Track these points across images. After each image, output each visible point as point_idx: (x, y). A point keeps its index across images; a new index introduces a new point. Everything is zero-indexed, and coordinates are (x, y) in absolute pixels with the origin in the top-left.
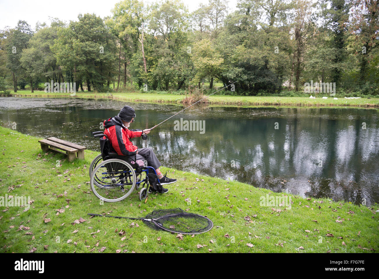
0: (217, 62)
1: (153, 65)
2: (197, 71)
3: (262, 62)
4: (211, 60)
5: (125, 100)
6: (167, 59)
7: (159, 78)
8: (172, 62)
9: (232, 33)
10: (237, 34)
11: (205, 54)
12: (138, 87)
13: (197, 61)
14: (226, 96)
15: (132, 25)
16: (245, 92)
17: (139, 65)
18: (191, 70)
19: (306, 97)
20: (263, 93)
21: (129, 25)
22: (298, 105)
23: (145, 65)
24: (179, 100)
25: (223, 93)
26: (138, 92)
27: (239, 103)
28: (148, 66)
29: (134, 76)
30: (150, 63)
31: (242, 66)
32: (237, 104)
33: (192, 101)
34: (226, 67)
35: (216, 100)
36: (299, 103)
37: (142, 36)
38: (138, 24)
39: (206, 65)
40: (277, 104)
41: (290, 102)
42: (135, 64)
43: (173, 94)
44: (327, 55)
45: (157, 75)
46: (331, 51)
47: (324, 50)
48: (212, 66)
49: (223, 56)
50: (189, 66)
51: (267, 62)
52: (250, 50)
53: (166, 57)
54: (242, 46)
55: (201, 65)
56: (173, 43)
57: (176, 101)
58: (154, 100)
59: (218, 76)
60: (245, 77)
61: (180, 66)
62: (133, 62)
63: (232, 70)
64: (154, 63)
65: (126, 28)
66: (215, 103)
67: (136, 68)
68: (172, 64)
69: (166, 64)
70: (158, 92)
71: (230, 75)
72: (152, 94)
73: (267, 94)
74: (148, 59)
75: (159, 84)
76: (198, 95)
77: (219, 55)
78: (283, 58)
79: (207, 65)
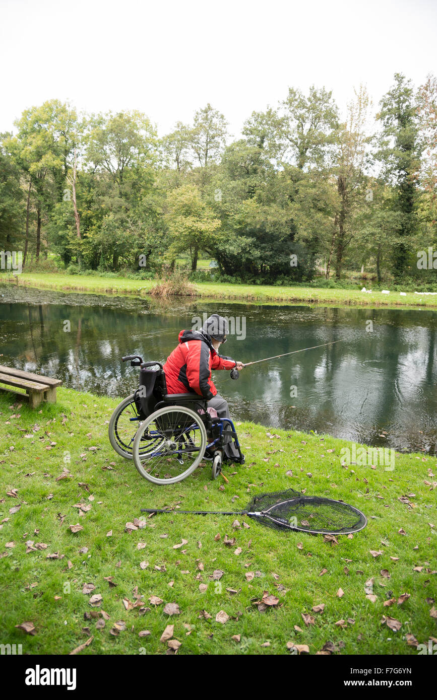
0: (209, 225)
1: (92, 225)
2: (173, 239)
3: (286, 228)
4: (199, 222)
5: (44, 286)
6: (118, 216)
7: (104, 248)
8: (127, 222)
9: (233, 177)
10: (243, 180)
11: (188, 211)
12: (63, 264)
13: (175, 223)
14: (223, 283)
15: (56, 152)
16: (255, 278)
17: (66, 225)
18: (162, 238)
19: (354, 289)
20: (286, 282)
21: (50, 152)
22: (346, 303)
23: (78, 224)
24: (145, 289)
25: (217, 278)
26: (64, 273)
27: (250, 296)
28: (82, 226)
29: (56, 244)
30: (87, 223)
31: (251, 234)
32: (246, 298)
33: (168, 292)
34: (223, 235)
35: (209, 291)
36: (348, 299)
37: (72, 173)
38: (66, 151)
39: (190, 230)
40: (312, 301)
41: (333, 298)
42: (58, 222)
43: (129, 277)
44: (388, 222)
45: (100, 243)
46: (395, 216)
47: (384, 214)
48: (201, 233)
49: (219, 215)
50: (157, 230)
51: (294, 229)
52: (266, 208)
53: (115, 212)
54: (252, 200)
55: (181, 230)
56: (127, 189)
57: (139, 292)
58: (98, 288)
59: (209, 250)
60: (257, 253)
61: (141, 229)
62: (55, 218)
63: (235, 241)
64: (95, 222)
65: (43, 156)
66: (208, 296)
67: (60, 230)
68: (128, 225)
69: (117, 225)
70: (101, 274)
71: (231, 248)
72: (90, 276)
73: (291, 282)
74: (83, 215)
75: (102, 259)
76: (178, 282)
77: (213, 214)
78: (321, 224)
79: (193, 231)
